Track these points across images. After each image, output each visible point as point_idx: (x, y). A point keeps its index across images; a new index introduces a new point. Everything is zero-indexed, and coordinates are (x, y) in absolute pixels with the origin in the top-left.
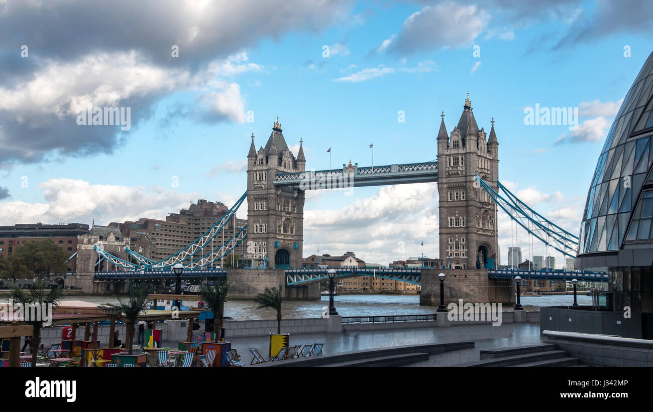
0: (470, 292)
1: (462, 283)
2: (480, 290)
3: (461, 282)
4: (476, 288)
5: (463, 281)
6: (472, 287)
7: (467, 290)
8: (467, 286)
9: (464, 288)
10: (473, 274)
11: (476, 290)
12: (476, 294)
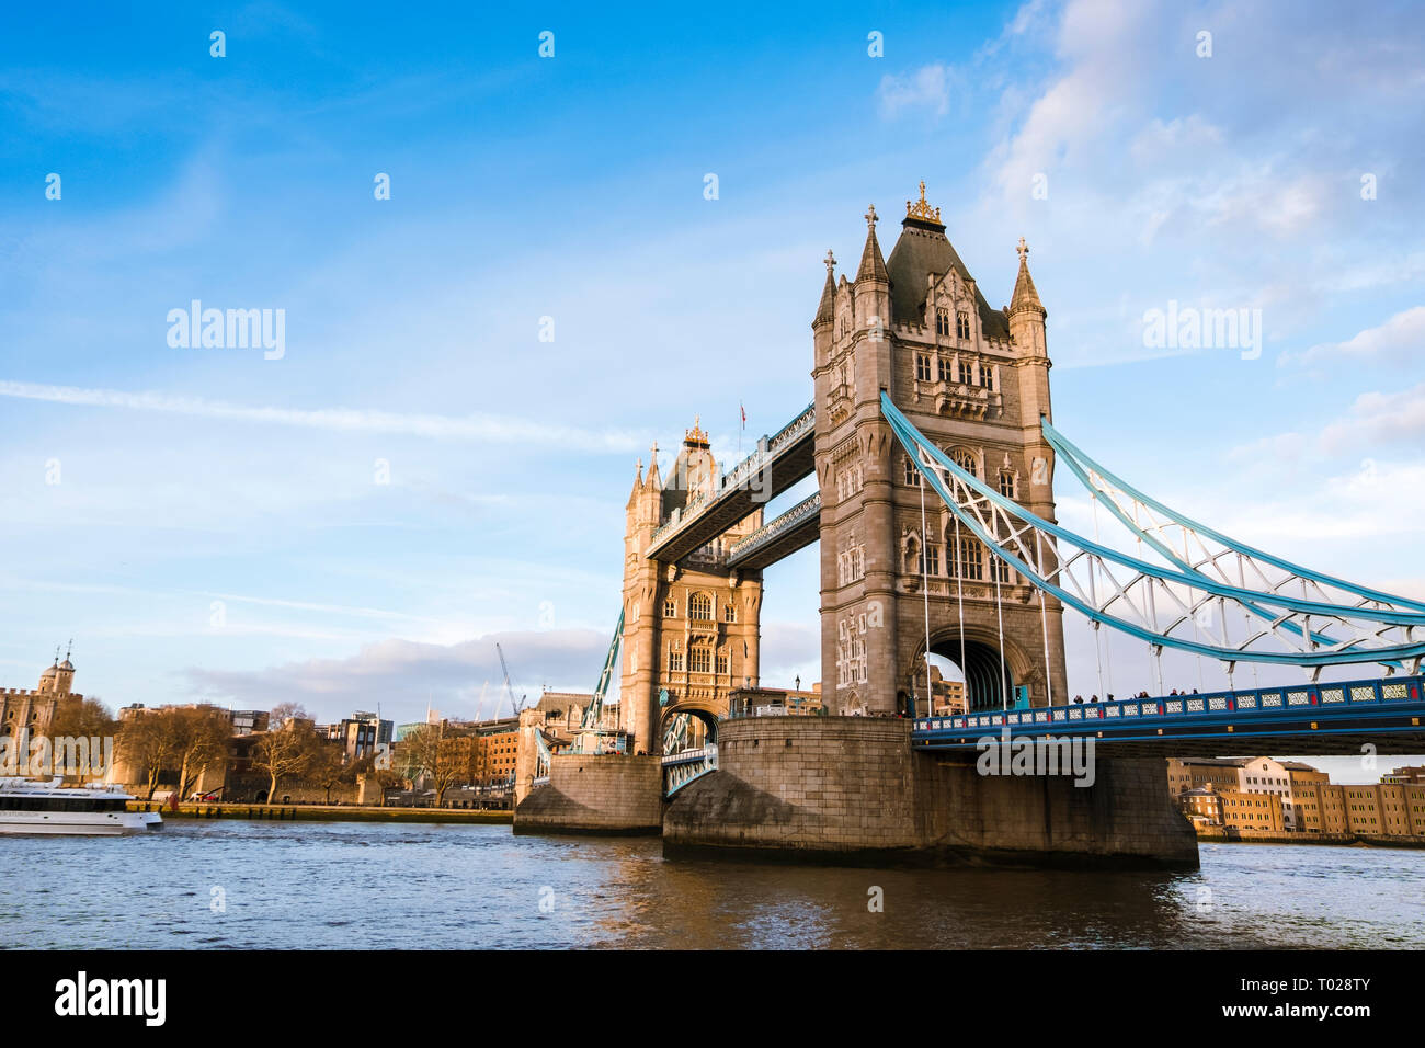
0: (805, 803)
1: (774, 770)
2: (855, 797)
3: (774, 765)
4: (833, 788)
5: (781, 758)
6: (813, 784)
7: (791, 795)
8: (796, 780)
9: (783, 787)
10: (818, 735)
11: (833, 793)
12: (832, 811)
